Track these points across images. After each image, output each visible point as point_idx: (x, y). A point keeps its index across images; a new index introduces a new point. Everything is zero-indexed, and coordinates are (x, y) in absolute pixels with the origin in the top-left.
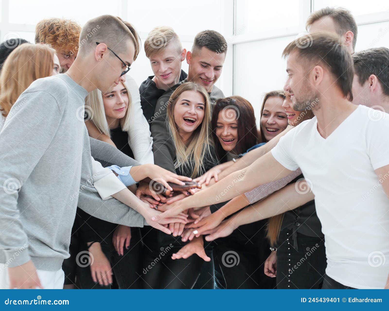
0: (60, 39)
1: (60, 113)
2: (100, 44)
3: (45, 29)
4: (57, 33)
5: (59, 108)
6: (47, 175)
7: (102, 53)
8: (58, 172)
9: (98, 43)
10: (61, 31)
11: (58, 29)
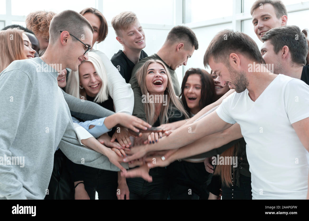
0: (41, 28)
1: (32, 86)
2: (63, 32)
3: (31, 20)
4: (40, 23)
5: (31, 82)
6: (22, 134)
7: (66, 39)
8: (31, 132)
9: (61, 32)
10: (42, 22)
11: (40, 20)
